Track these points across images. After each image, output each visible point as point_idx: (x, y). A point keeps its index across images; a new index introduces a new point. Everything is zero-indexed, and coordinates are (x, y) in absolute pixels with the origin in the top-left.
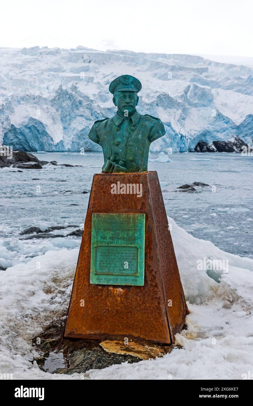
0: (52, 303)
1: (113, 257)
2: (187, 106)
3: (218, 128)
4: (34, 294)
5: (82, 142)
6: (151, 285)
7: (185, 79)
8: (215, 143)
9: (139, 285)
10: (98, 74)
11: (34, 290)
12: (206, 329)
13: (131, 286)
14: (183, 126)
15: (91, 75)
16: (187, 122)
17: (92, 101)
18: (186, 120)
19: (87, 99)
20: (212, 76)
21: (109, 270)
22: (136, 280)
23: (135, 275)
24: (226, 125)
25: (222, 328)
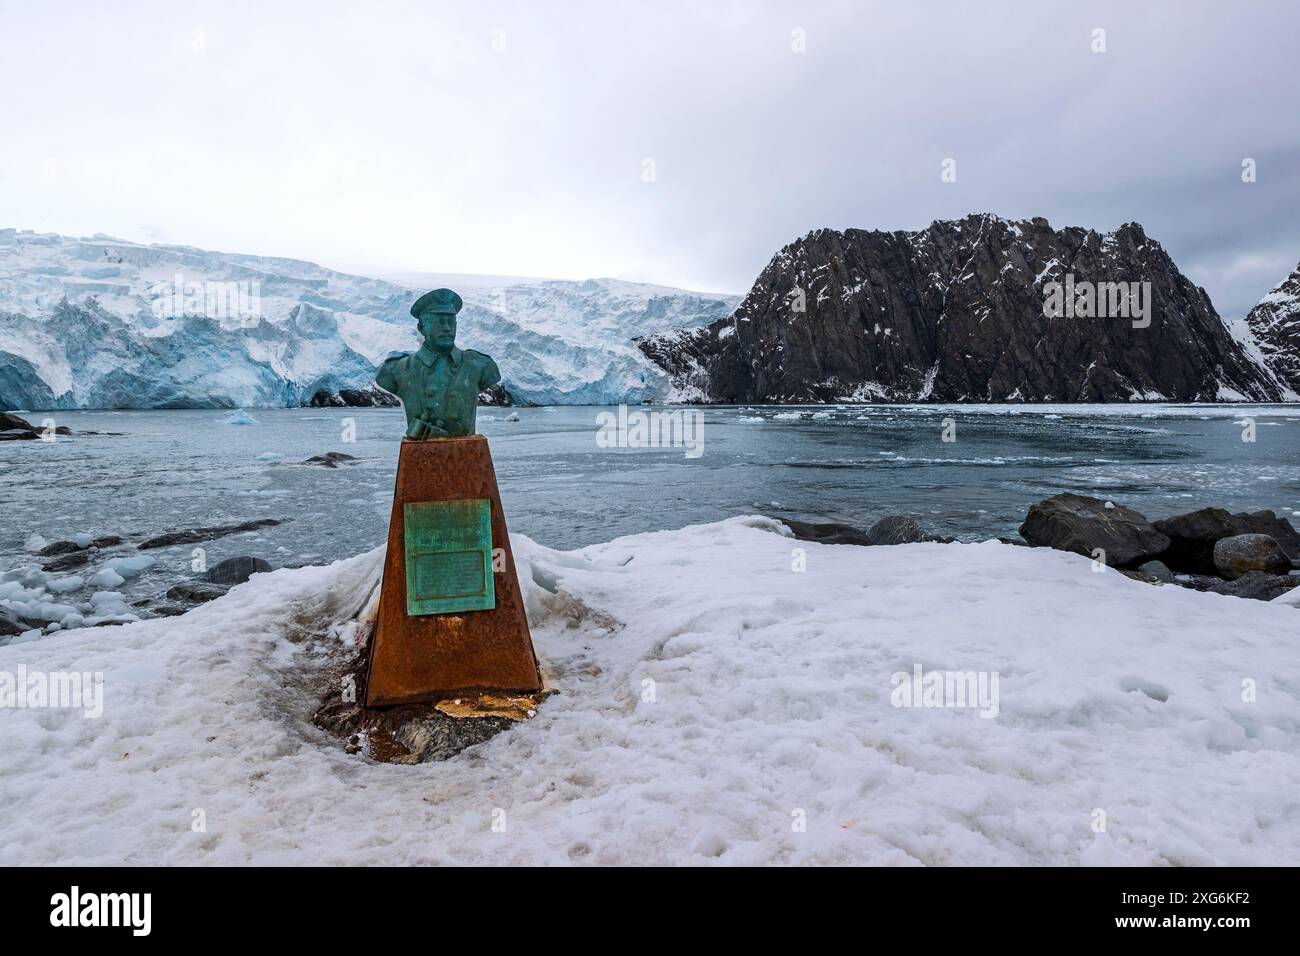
0: (313, 657)
1: (443, 570)
2: (296, 337)
3: (347, 371)
4: (275, 646)
5: (110, 394)
6: (505, 605)
7: (291, 296)
8: (343, 394)
9: (488, 608)
10: (138, 282)
11: (272, 640)
12: (561, 662)
13: (473, 612)
14: (290, 367)
15: (125, 282)
16: (297, 362)
17: (128, 325)
18: (296, 358)
19: (117, 322)
20: (334, 293)
21: (438, 590)
22: (483, 602)
23: (481, 593)
24: (358, 367)
25: (583, 656)
